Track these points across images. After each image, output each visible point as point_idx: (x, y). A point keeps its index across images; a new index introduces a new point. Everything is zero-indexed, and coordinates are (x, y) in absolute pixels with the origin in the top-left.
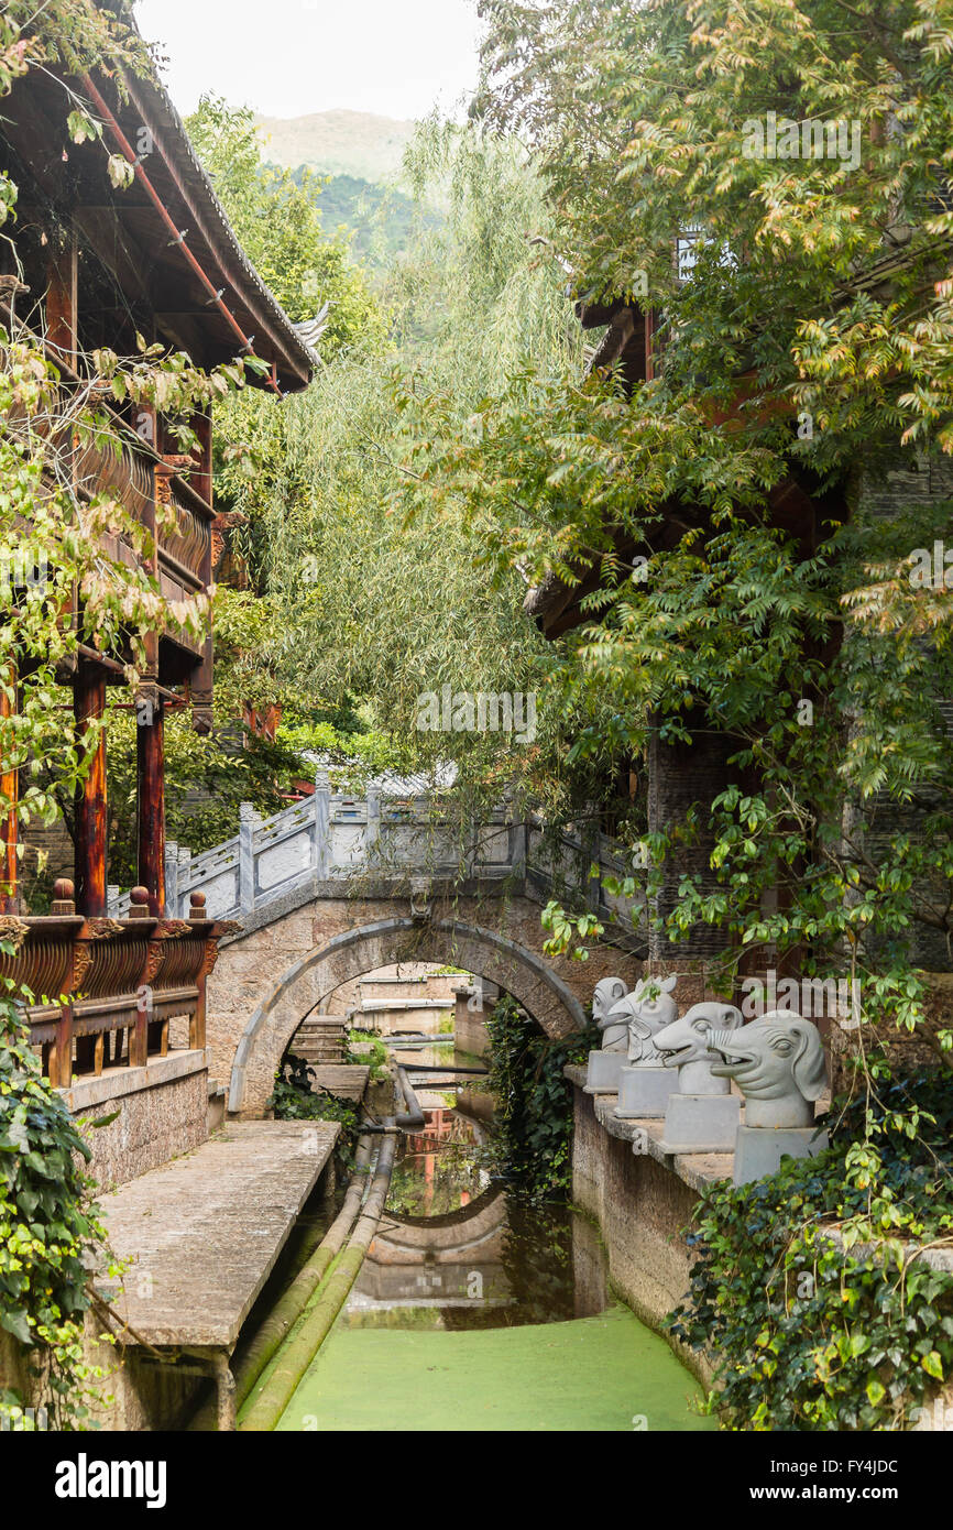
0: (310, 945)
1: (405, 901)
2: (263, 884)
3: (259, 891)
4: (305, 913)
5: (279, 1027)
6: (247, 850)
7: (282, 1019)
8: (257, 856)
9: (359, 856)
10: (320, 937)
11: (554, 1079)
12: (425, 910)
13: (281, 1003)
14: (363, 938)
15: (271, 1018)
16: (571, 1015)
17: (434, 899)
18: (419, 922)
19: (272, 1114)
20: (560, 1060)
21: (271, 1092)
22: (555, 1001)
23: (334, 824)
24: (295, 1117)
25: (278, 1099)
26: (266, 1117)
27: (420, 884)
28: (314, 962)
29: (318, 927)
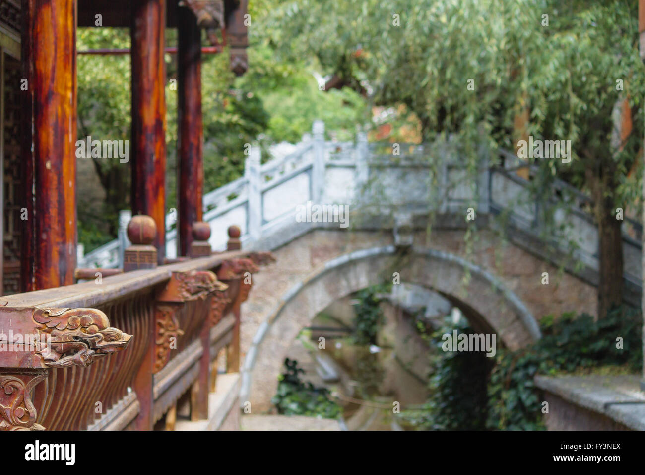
0: (307, 267)
1: (389, 233)
2: (268, 216)
3: (264, 222)
4: (305, 242)
5: (281, 337)
6: (255, 188)
7: (284, 329)
8: (263, 193)
9: (352, 194)
10: (317, 261)
11: (527, 388)
12: (409, 240)
13: (282, 318)
14: (352, 263)
15: (276, 330)
16: (526, 328)
17: (417, 228)
18: (403, 251)
19: (275, 410)
20: (531, 370)
21: (274, 393)
22: (512, 317)
23: (329, 167)
24: (295, 413)
25: (281, 397)
26: (270, 413)
27: (403, 218)
28: (312, 282)
29: (315, 253)
